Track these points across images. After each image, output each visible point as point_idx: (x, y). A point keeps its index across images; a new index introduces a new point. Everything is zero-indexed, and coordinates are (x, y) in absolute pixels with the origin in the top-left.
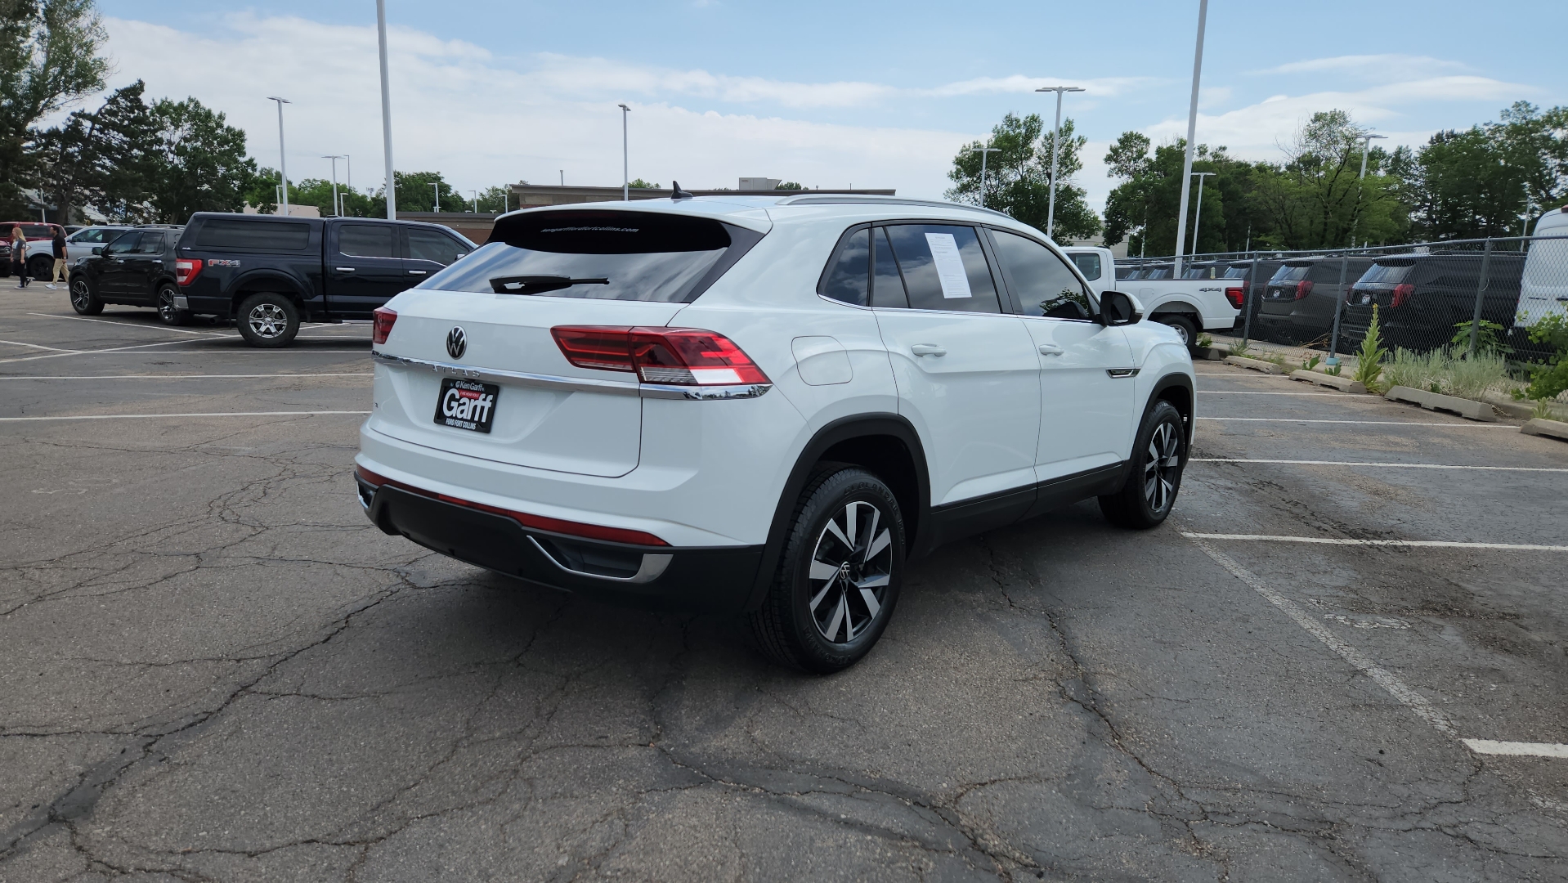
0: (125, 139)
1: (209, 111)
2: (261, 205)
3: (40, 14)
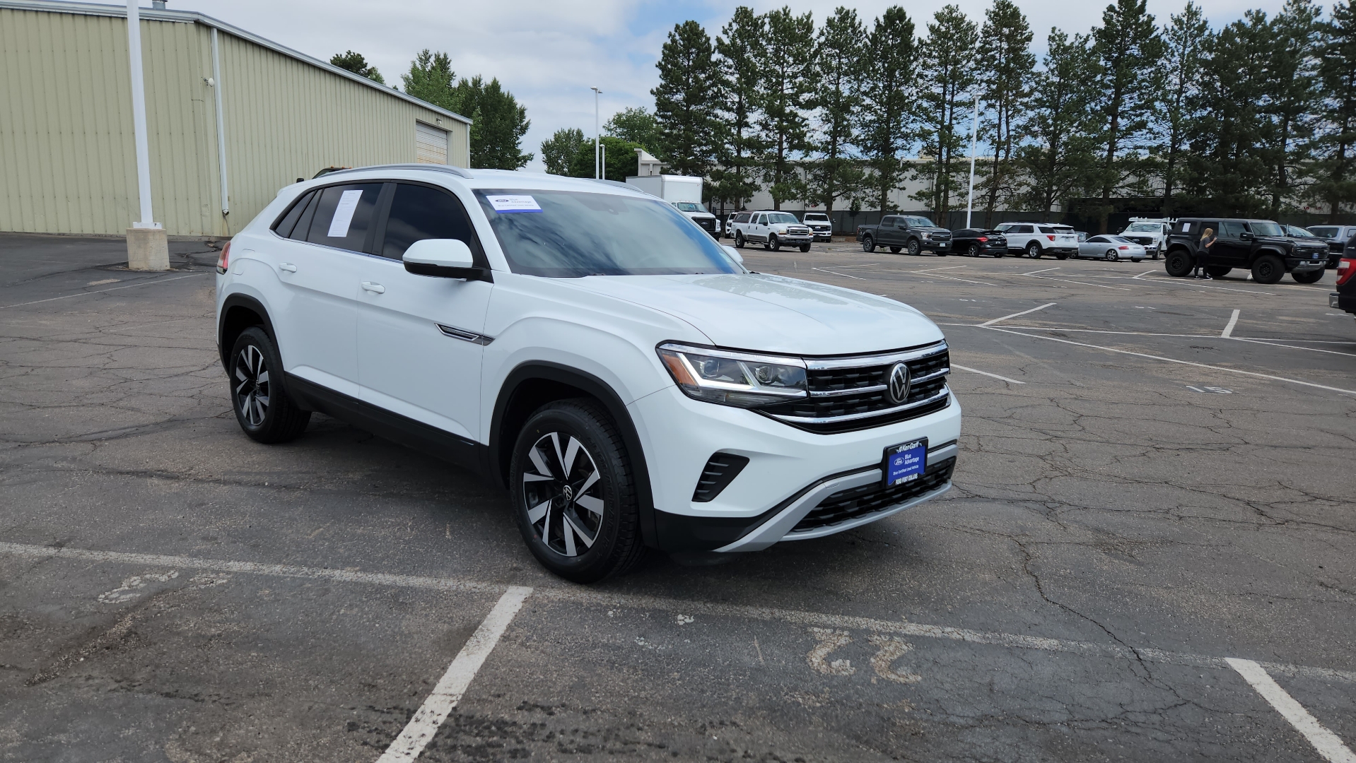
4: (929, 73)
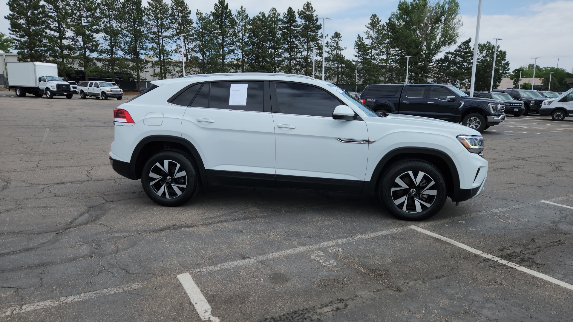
0: (462, 59)
3: (443, 21)
4: (150, 22)
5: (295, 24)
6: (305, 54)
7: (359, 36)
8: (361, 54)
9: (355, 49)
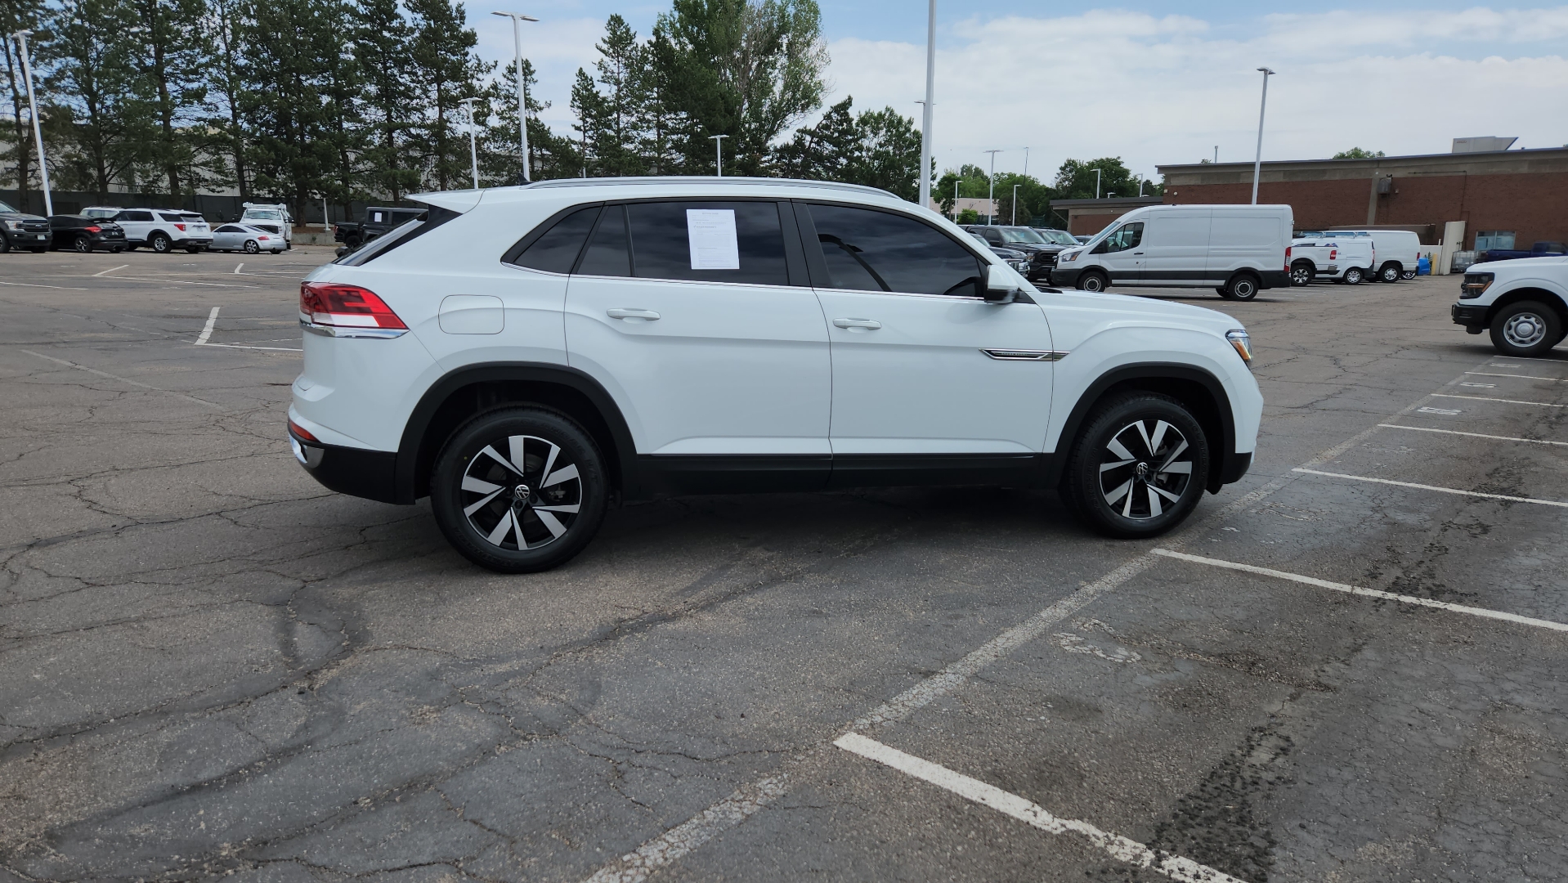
0: (834, 148)
1: (901, 117)
2: (944, 200)
3: (784, 48)
5: (395, 24)
6: (432, 114)
7: (581, 73)
8: (591, 124)
9: (575, 109)
